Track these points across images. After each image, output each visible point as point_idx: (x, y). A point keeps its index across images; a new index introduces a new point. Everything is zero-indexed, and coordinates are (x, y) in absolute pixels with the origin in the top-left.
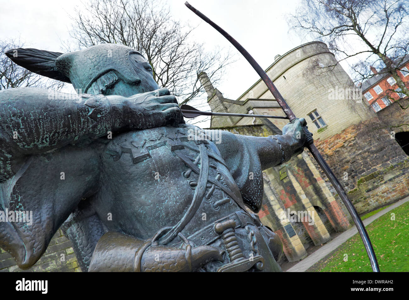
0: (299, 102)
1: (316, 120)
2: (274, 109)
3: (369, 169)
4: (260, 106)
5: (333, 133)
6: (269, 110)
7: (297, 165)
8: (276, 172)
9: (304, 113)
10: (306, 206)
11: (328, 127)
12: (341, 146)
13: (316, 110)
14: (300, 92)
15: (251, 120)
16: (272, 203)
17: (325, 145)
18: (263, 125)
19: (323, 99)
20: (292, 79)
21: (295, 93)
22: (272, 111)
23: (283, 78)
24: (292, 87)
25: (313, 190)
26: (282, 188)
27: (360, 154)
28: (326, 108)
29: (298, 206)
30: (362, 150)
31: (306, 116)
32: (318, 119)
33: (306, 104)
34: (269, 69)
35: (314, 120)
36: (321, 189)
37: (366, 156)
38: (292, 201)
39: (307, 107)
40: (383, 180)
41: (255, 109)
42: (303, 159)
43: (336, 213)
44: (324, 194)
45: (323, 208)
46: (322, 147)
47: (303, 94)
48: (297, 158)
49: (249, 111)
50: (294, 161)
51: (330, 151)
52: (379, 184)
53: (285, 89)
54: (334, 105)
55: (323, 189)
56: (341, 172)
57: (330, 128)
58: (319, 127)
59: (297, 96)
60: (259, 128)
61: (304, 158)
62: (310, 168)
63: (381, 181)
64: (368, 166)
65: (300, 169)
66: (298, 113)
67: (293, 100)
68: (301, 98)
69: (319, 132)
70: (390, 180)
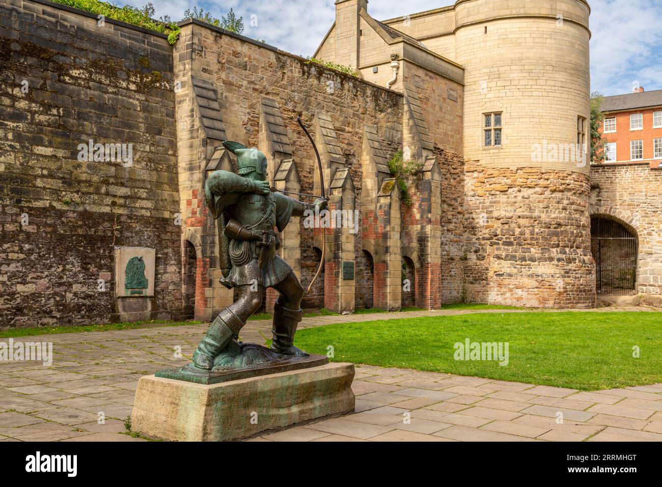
0: (484, 85)
2: (437, 76)
6: (427, 75)
8: (377, 180)
9: (481, 108)
10: (391, 250)
11: (501, 150)
12: (504, 189)
14: (495, 69)
15: (388, 77)
18: (402, 96)
19: (522, 101)
20: (494, 40)
21: (485, 67)
22: (430, 77)
24: (487, 54)
25: (418, 233)
26: (372, 207)
28: (518, 120)
29: (381, 245)
31: (481, 113)
32: (495, 130)
33: (493, 95)
35: (488, 128)
36: (429, 237)
39: (490, 102)
42: (430, 182)
44: (428, 247)
45: (417, 265)
47: (498, 76)
50: (416, 178)
53: (475, 50)
54: (532, 120)
55: (432, 240)
57: (504, 154)
59: (487, 73)
62: (433, 199)
65: (418, 194)
66: (471, 102)
67: (476, 76)
68: (490, 80)
69: (484, 152)
70: (539, 276)
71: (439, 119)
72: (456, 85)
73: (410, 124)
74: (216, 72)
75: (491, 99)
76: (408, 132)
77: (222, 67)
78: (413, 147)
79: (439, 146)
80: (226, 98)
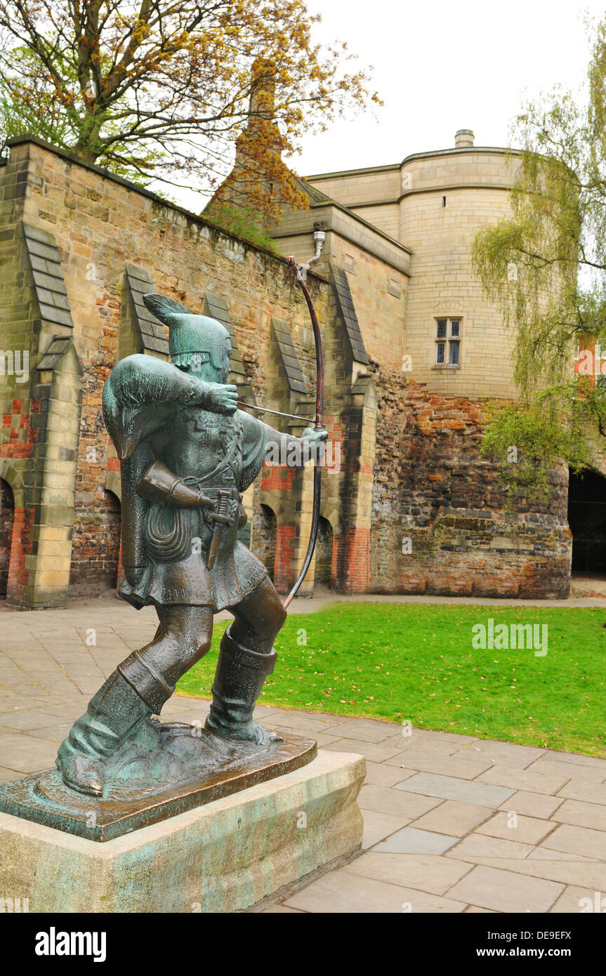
0: (437, 279)
1: (445, 341)
2: (375, 260)
3: (477, 508)
4: (349, 235)
5: (459, 392)
6: (362, 256)
7: (342, 416)
8: (288, 402)
9: (432, 310)
10: (303, 507)
11: (458, 372)
12: (458, 428)
13: (460, 318)
14: (456, 257)
15: (308, 254)
17: (427, 405)
18: (327, 283)
20: (456, 216)
21: (442, 253)
22: (367, 260)
23: (442, 199)
24: (445, 235)
25: (341, 484)
27: (481, 467)
28: (482, 331)
29: (290, 498)
30: (492, 462)
31: (432, 316)
32: (451, 342)
33: (450, 295)
34: (424, 158)
35: (441, 339)
36: (356, 490)
37: (489, 479)
38: (284, 480)
39: (446, 302)
40: (489, 543)
41: (333, 235)
42: (362, 410)
43: (354, 554)
44: (356, 504)
45: (336, 530)
46: (419, 404)
47: (458, 267)
48: (353, 399)
49: (318, 230)
50: (341, 402)
51: (428, 424)
52: (476, 547)
53: (428, 228)
55: (360, 494)
56: (420, 480)
57: (461, 377)
58: (441, 359)
59: (443, 261)
60: (314, 283)
61: (364, 408)
62: (364, 435)
63: (481, 543)
64: (481, 500)
65: (343, 426)
66: (419, 301)
67: (428, 264)
68: (447, 272)
69: (434, 372)
70: (501, 551)
71: (375, 321)
72: (399, 273)
73: (337, 324)
74: (61, 220)
75: (447, 299)
76: (333, 336)
77: (71, 213)
78: (339, 358)
79: (374, 359)
80: (74, 261)
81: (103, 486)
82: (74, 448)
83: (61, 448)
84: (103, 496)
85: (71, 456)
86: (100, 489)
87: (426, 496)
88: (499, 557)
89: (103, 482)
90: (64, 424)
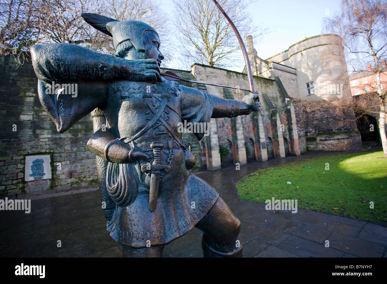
1: (310, 88)
4: (278, 68)
5: (317, 100)
6: (282, 73)
7: (285, 112)
8: (270, 111)
9: (305, 81)
10: (279, 136)
13: (313, 82)
16: (260, 128)
17: (309, 105)
18: (275, 81)
20: (306, 57)
22: (284, 73)
23: (301, 54)
25: (288, 129)
26: (269, 121)
27: (327, 118)
29: (275, 134)
30: (330, 116)
31: (305, 83)
35: (308, 88)
36: (292, 129)
37: (330, 121)
38: (272, 130)
40: (334, 138)
41: (274, 69)
43: (295, 146)
44: (293, 133)
45: (289, 140)
46: (306, 105)
48: (287, 107)
49: (270, 69)
50: (284, 109)
51: (309, 110)
52: (330, 139)
55: (294, 131)
56: (310, 124)
58: (309, 93)
60: (271, 82)
61: (291, 109)
62: (292, 116)
64: (328, 127)
65: (286, 114)
66: (300, 80)
69: (308, 97)
70: (338, 139)
71: (289, 87)
74: (206, 80)
77: (208, 78)
78: (282, 98)
79: (291, 97)
80: (210, 89)
81: (227, 139)
82: (216, 131)
83: (213, 132)
84: (227, 141)
85: (216, 133)
86: (226, 140)
87: (312, 128)
88: (338, 141)
89: (226, 138)
90: (213, 126)
